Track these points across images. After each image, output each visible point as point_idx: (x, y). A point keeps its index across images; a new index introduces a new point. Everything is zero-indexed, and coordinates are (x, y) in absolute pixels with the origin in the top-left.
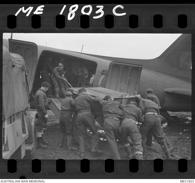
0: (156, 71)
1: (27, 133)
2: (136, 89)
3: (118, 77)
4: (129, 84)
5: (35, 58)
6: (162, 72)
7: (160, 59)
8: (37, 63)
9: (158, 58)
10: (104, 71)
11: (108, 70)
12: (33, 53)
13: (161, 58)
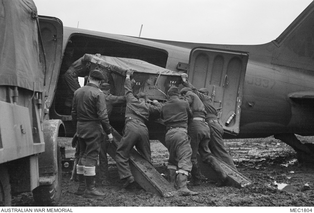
0: (272, 64)
1: (43, 143)
2: (238, 95)
3: (207, 74)
4: (226, 86)
5: (59, 46)
6: (283, 66)
7: (279, 43)
8: (63, 55)
9: (275, 42)
10: (180, 64)
11: (188, 63)
12: (55, 36)
13: (281, 41)
